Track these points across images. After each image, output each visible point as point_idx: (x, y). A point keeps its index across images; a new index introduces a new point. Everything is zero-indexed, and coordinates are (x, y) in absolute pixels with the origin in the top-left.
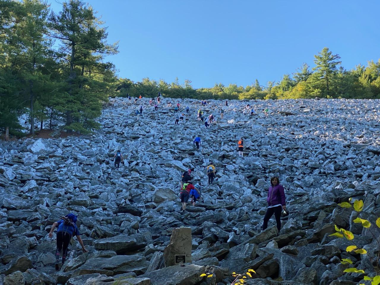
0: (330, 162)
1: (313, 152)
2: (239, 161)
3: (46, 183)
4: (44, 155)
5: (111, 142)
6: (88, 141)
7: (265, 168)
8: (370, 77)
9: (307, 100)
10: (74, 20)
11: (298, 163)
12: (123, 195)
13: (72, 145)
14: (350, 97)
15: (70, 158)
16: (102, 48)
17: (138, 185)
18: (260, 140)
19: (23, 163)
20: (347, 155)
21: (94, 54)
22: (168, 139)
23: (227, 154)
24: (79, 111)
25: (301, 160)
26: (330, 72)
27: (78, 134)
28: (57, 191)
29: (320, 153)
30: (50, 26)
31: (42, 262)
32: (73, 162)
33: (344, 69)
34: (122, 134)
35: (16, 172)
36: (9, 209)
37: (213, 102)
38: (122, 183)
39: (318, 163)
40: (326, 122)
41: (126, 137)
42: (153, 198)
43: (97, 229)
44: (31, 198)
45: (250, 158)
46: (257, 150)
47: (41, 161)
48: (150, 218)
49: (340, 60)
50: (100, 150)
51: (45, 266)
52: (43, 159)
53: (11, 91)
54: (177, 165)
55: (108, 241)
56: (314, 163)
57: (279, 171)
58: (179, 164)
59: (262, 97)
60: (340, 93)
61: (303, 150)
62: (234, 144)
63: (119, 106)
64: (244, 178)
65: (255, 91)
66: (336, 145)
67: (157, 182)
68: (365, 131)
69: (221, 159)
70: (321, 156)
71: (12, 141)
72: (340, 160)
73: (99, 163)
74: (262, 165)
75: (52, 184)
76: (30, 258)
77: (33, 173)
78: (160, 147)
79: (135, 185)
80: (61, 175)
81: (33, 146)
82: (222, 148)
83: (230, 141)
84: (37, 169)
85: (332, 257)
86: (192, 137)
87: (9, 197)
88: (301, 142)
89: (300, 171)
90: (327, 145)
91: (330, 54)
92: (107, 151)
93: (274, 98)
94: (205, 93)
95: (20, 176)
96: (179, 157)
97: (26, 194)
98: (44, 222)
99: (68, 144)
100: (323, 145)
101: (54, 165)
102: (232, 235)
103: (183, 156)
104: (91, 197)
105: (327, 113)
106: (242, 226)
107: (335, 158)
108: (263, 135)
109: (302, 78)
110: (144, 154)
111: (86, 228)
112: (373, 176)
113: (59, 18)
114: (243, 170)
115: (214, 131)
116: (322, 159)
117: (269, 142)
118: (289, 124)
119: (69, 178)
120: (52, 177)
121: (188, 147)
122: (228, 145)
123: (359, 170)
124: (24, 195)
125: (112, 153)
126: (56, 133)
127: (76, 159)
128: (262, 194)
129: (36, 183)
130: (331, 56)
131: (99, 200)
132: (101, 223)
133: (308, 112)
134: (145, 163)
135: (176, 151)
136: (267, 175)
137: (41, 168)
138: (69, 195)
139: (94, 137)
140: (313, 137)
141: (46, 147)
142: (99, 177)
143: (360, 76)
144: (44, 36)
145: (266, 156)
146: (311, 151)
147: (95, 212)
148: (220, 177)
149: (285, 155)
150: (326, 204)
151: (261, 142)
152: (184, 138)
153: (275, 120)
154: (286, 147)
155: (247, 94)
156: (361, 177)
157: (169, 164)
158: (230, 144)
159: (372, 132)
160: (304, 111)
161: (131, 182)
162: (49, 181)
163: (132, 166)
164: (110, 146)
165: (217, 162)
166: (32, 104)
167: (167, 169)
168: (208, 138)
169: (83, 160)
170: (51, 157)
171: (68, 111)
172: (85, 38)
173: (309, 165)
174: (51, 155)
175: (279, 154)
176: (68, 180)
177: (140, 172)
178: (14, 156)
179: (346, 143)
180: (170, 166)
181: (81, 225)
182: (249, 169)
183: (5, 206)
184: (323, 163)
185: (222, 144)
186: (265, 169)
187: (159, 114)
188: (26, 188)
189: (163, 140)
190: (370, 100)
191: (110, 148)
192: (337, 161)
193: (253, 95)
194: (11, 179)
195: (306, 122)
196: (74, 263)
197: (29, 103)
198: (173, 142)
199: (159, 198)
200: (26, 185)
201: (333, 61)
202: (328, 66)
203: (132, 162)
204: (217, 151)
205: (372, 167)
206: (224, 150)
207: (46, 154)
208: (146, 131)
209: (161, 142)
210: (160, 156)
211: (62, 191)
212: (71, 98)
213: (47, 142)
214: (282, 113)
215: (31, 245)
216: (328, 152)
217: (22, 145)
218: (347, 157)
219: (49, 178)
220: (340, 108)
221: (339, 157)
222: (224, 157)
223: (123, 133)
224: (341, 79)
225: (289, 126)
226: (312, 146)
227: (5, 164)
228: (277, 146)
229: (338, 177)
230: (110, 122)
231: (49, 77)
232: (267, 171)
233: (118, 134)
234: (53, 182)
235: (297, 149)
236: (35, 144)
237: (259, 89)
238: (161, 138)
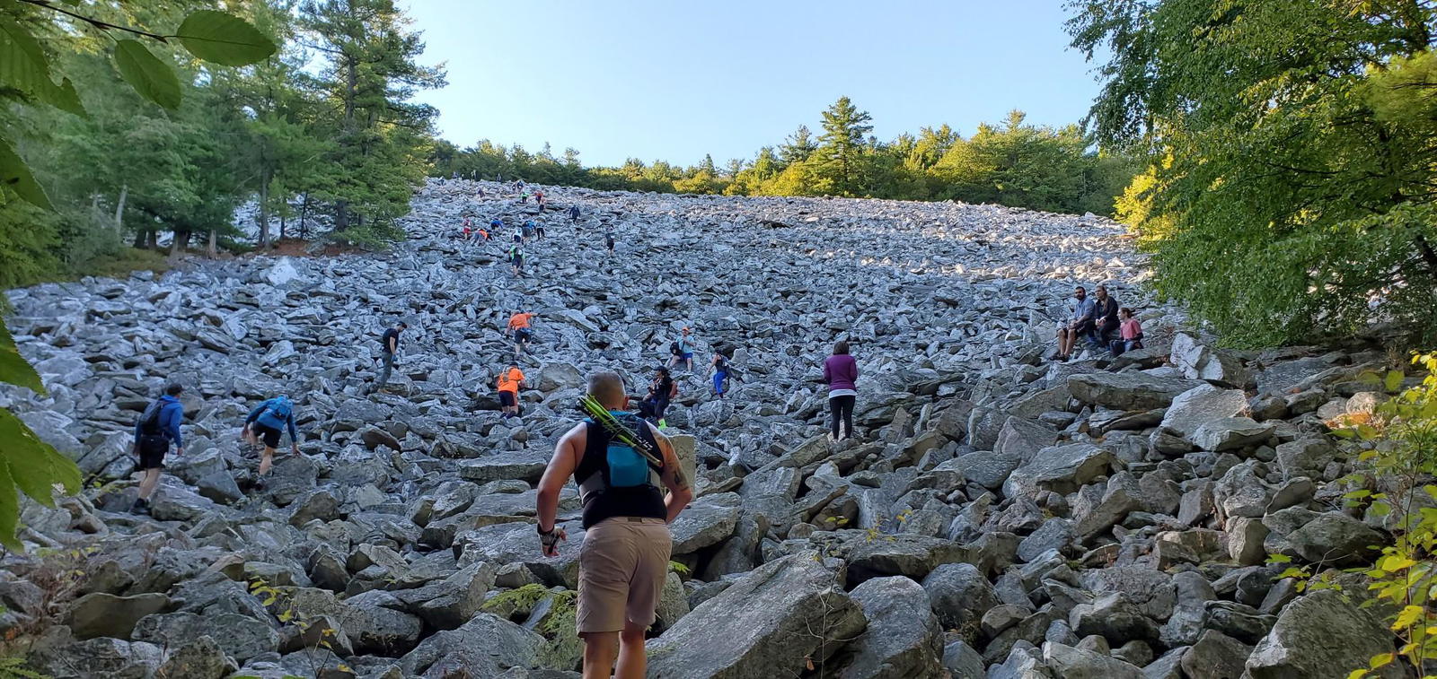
0: (867, 319)
1: (834, 300)
2: (694, 313)
3: (313, 347)
4: (296, 290)
5: (433, 269)
6: (384, 265)
7: (745, 328)
8: (925, 159)
9: (808, 199)
10: (353, 13)
11: (806, 320)
12: (475, 375)
13: (353, 271)
14: (886, 197)
15: (351, 298)
16: (411, 73)
17: (502, 357)
18: (732, 275)
19: (257, 306)
20: (897, 306)
21: (395, 84)
22: (549, 267)
23: (671, 299)
24: (363, 202)
25: (812, 315)
26: (851, 146)
27: (358, 249)
28: (341, 364)
29: (847, 302)
30: (302, 22)
31: (356, 502)
32: (359, 307)
33: (879, 140)
34: (452, 254)
35: (247, 325)
36: (249, 397)
37: (627, 196)
38: (469, 351)
39: (844, 320)
40: (853, 243)
41: (463, 259)
42: (537, 382)
43: (443, 441)
44: (289, 377)
45: (717, 308)
46: (727, 293)
47: (295, 303)
48: (542, 419)
49: (870, 123)
50: (413, 284)
51: (363, 510)
52: (298, 297)
53: (221, 157)
54: (575, 318)
55: (488, 464)
56: (836, 320)
57: (772, 335)
58: (579, 316)
59: (720, 189)
60: (868, 187)
61: (815, 296)
62: (682, 280)
63: (434, 196)
64: (706, 346)
65: (706, 177)
66: (876, 288)
67: (539, 350)
68: (925, 263)
69: (659, 309)
70: (849, 308)
71: (224, 259)
72: (886, 315)
73: (414, 310)
74: (739, 321)
75: (326, 350)
76: (332, 494)
77: (282, 326)
78: (537, 282)
79: (495, 355)
80: (340, 333)
81: (274, 271)
82: (660, 288)
83: (675, 274)
84: (288, 320)
85: (952, 492)
86: (597, 265)
87: (243, 373)
88: (810, 281)
89: (812, 335)
90: (860, 286)
91: (852, 109)
92: (429, 287)
93: (743, 191)
94: (606, 176)
95: (256, 332)
96: (577, 303)
97: (278, 368)
98: (328, 425)
99: (343, 270)
100: (852, 287)
101: (322, 312)
102: (735, 453)
103: (585, 301)
104: (415, 378)
105: (850, 225)
106: (733, 437)
107: (876, 311)
108: (735, 265)
109: (797, 156)
110: (505, 295)
111: (418, 438)
112: (947, 345)
113: (321, 7)
114: (703, 330)
115: (641, 255)
116: (852, 313)
117: (749, 278)
118: (784, 244)
119: (357, 338)
120: (322, 336)
121: (594, 284)
122: (672, 282)
123: (921, 334)
124: (272, 370)
125: (439, 290)
126: (316, 246)
127: (365, 302)
128: (745, 377)
129: (291, 348)
130: (853, 115)
131: (428, 383)
132: (446, 429)
133: (813, 222)
134: (509, 313)
135: (569, 291)
136: (750, 341)
137: (298, 318)
138: (364, 372)
139: (395, 257)
140: (830, 271)
141: (300, 274)
142: (418, 339)
143: (906, 156)
144: (290, 44)
145: (745, 305)
146: (831, 298)
147: (427, 408)
148: (659, 344)
149: (780, 303)
150: (897, 397)
151: (733, 278)
152: (582, 265)
153: (757, 236)
154: (783, 289)
155: (689, 182)
156: (925, 347)
157: (557, 315)
158: (674, 279)
159: (939, 263)
160: (809, 220)
161: (487, 350)
162: (318, 343)
163: (483, 318)
164: (432, 275)
165: (654, 314)
166: (264, 185)
167: (555, 325)
168: (629, 267)
169: (381, 303)
170: (313, 295)
171: (339, 202)
172: (378, 52)
173: (828, 323)
174: (314, 290)
175: (770, 303)
176: (357, 342)
177: (501, 330)
178: (236, 292)
179: (895, 284)
180: (561, 320)
181: (408, 433)
182: (715, 330)
183: (240, 391)
184: (853, 321)
185: (660, 280)
186: (745, 330)
187: (521, 216)
188: (273, 357)
189: (540, 269)
190: (926, 203)
191: (431, 280)
192: (880, 317)
193: (702, 186)
194: (239, 338)
195: (815, 242)
196: (446, 503)
197: (258, 184)
198: (561, 273)
199: (548, 381)
200: (273, 351)
201: (857, 124)
202: (848, 135)
203: (482, 309)
204: (650, 293)
205: (944, 329)
206: (664, 291)
207: (300, 288)
208: (501, 250)
209: (537, 271)
210: (538, 301)
211: (350, 364)
212: (347, 174)
213: (300, 265)
214: (765, 223)
215: (321, 469)
216: (862, 300)
217: (248, 270)
218: (898, 311)
219: (316, 337)
220: (873, 216)
221: (883, 309)
222: (664, 305)
223: (456, 252)
224: (873, 159)
225: (784, 248)
226: (830, 288)
227: (220, 307)
228: (765, 287)
229: (883, 347)
230: (420, 228)
231: (300, 129)
232: (748, 335)
233: (445, 252)
234: (326, 345)
235: (804, 292)
236: (276, 267)
237: (712, 174)
238: (536, 264)
